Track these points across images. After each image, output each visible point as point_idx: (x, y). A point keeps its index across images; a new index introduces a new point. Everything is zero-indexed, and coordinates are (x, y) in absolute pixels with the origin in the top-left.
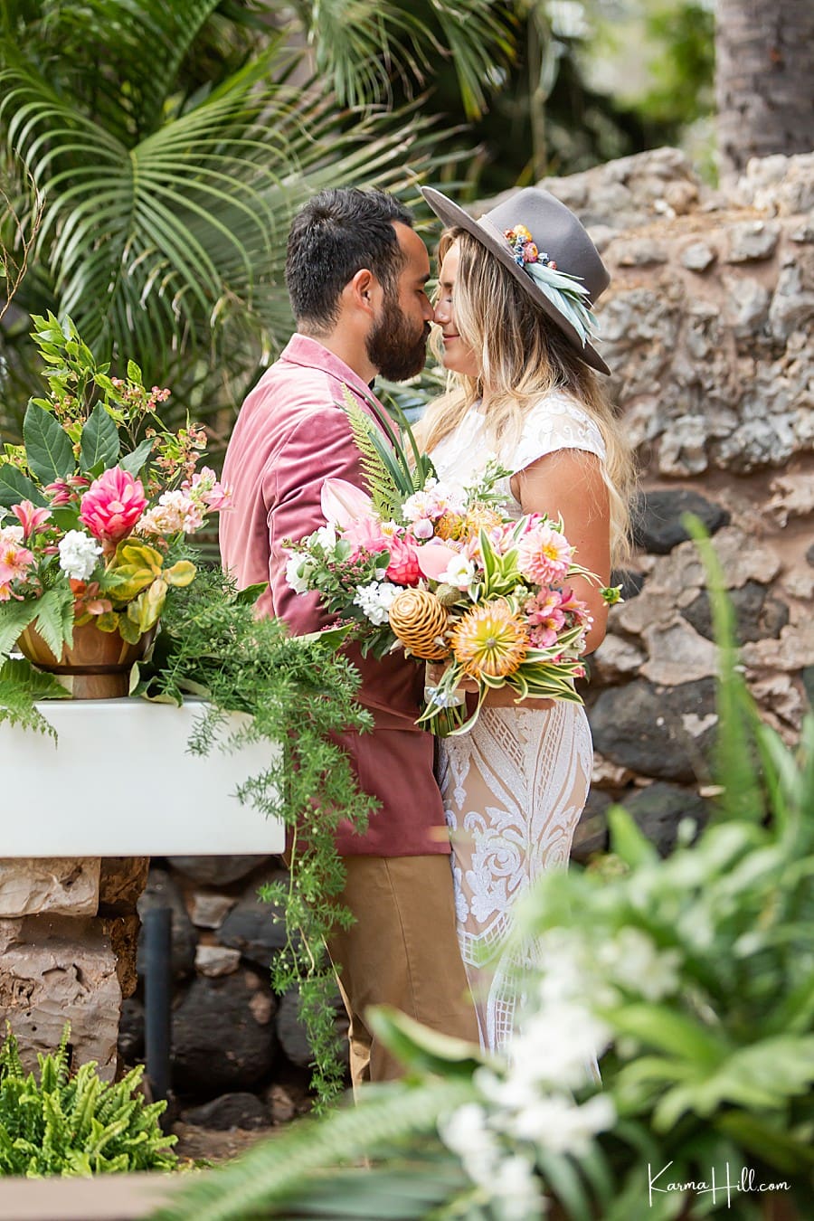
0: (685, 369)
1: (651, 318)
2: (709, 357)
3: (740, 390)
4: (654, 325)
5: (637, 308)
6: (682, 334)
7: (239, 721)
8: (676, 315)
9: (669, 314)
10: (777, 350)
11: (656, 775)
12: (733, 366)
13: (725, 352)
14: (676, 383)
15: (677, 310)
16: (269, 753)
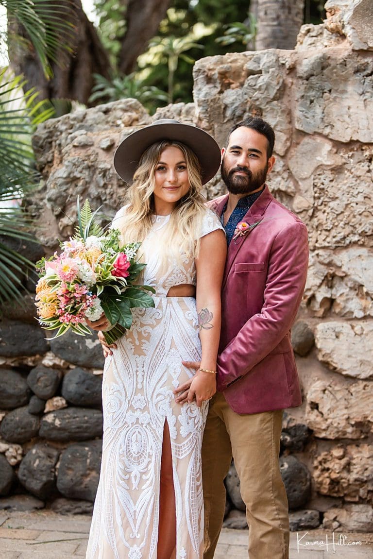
0: (93, 191)
1: (79, 169)
2: (105, 186)
3: (118, 201)
4: (81, 172)
5: (74, 164)
6: (95, 176)
9: (89, 167)
11: (77, 364)
12: (115, 191)
13: (112, 185)
14: (90, 197)
15: (93, 166)
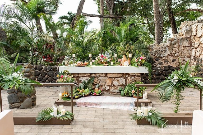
0: (158, 53)
3: (161, 54)
7: (147, 67)
8: (158, 50)
10: (163, 52)
11: (157, 71)
16: (148, 69)
